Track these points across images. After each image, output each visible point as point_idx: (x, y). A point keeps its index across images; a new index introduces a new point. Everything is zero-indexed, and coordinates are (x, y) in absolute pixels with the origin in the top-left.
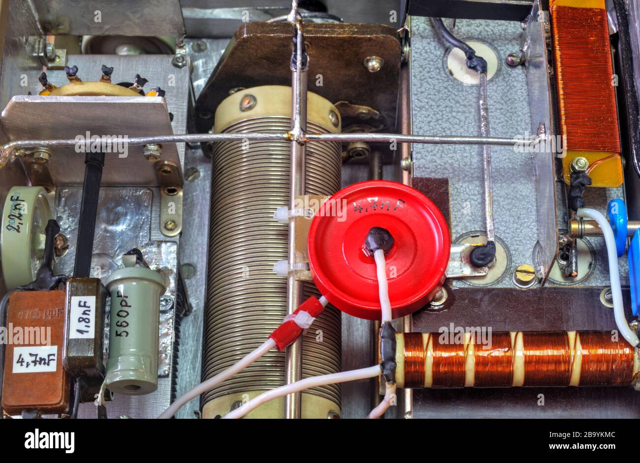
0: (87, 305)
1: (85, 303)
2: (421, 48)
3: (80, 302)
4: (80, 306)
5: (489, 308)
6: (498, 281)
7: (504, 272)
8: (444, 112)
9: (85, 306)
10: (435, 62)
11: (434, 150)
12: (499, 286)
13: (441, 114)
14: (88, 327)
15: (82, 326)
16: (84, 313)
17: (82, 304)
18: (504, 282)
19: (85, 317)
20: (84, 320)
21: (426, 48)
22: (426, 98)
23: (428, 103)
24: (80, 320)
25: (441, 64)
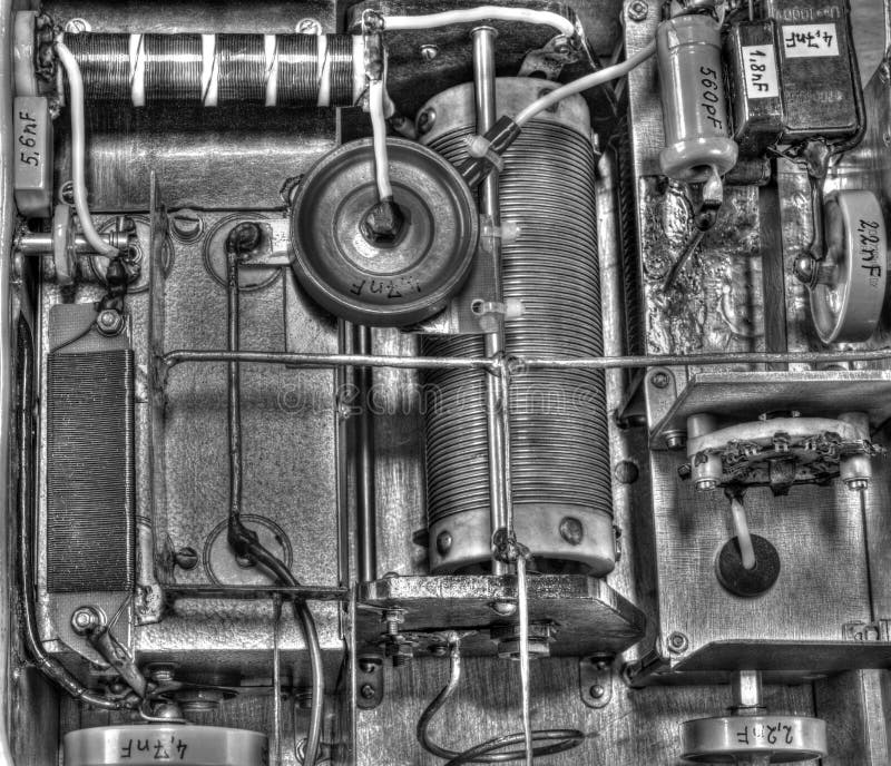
0: (758, 87)
1: (760, 89)
3: (767, 90)
4: (766, 85)
9: (760, 85)
14: (751, 60)
15: (759, 61)
16: (759, 76)
17: (764, 88)
19: (758, 72)
20: (759, 68)
24: (762, 68)
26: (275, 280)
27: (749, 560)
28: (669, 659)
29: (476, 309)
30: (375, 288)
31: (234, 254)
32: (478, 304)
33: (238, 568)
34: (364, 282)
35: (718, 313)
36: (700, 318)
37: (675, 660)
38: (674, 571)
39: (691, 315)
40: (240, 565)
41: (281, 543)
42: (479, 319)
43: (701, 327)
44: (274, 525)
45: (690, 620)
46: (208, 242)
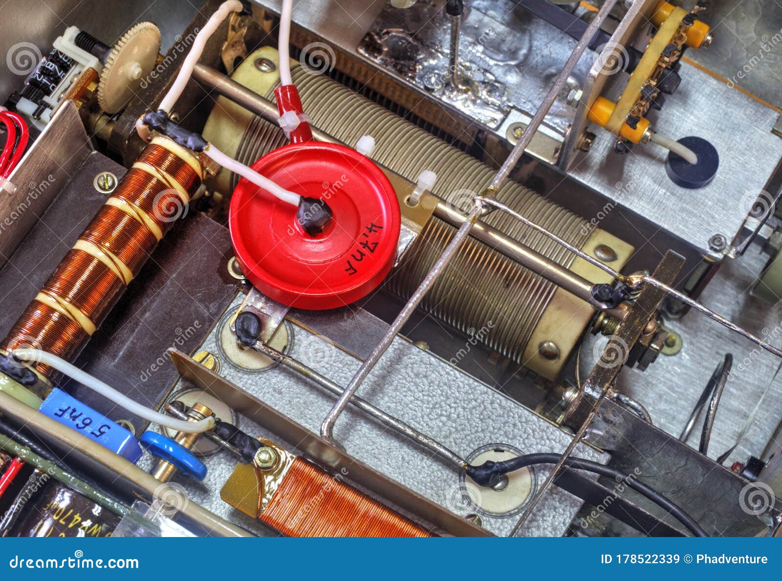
2: (551, 437)
5: (193, 308)
6: (219, 340)
7: (224, 352)
8: (453, 410)
10: (524, 440)
11: (412, 371)
12: (211, 337)
13: (453, 405)
18: (214, 344)
21: (548, 442)
22: (483, 402)
23: (476, 401)
25: (517, 446)
26: (292, 331)
27: (692, 157)
28: (726, 256)
29: (412, 205)
30: (359, 257)
31: (258, 342)
32: (408, 200)
33: (502, 492)
34: (348, 262)
35: (496, 65)
36: (491, 77)
37: (729, 252)
38: (664, 213)
39: (484, 83)
40: (501, 489)
41: (502, 451)
42: (421, 206)
43: (496, 81)
44: (486, 447)
45: (705, 226)
46: (227, 359)
